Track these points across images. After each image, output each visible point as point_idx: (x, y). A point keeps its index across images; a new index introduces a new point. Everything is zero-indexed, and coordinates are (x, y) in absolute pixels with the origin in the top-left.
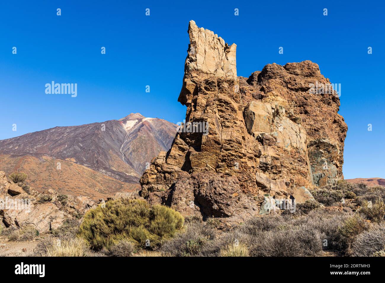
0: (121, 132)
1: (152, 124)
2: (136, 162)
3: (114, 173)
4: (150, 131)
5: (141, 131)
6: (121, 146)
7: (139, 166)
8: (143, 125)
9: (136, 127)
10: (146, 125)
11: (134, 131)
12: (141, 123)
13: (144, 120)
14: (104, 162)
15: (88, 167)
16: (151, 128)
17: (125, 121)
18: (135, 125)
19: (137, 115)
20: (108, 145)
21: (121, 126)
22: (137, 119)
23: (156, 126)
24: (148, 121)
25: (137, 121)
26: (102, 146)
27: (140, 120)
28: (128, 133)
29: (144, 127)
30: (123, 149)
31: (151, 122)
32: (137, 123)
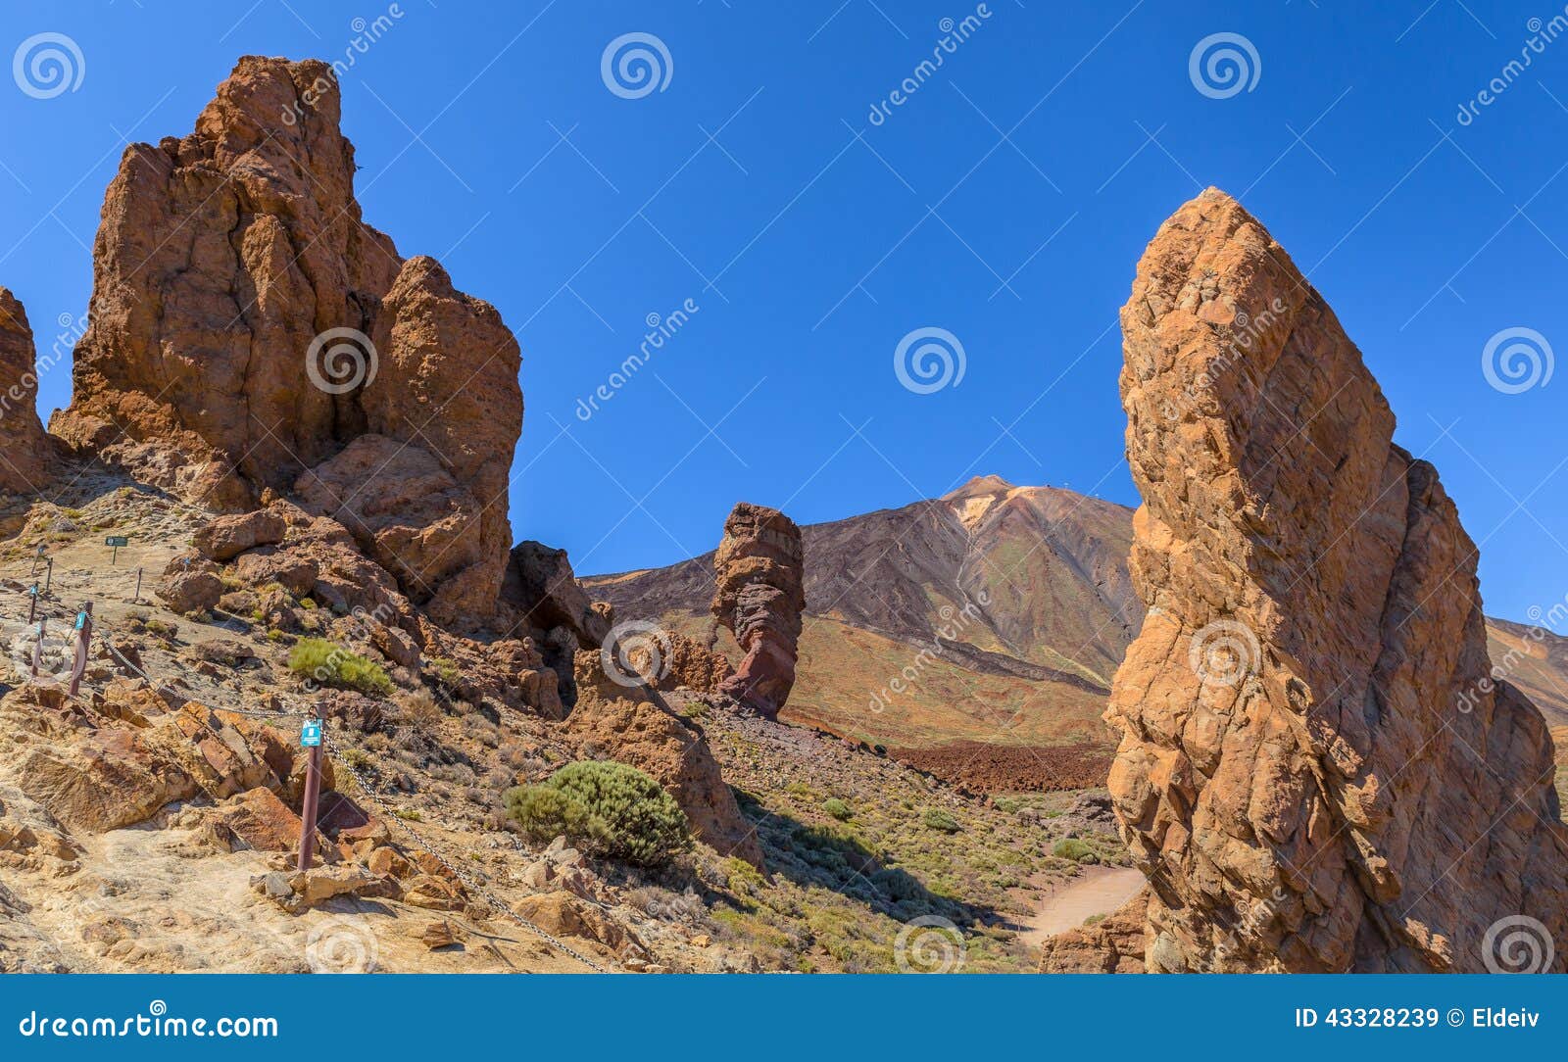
0: (953, 532)
1: (1036, 504)
2: (1002, 615)
3: (948, 648)
4: (1031, 524)
5: (1008, 525)
6: (958, 569)
7: (1011, 625)
8: (1009, 510)
9: (994, 516)
10: (1018, 509)
11: (988, 528)
12: (1005, 502)
13: (1012, 494)
14: (917, 618)
15: (879, 633)
16: (1035, 516)
17: (960, 501)
18: (988, 511)
19: (991, 482)
20: (922, 569)
21: (951, 515)
22: (994, 493)
23: (1046, 510)
24: (1024, 496)
25: (992, 498)
26: (907, 574)
27: (1000, 495)
28: (972, 535)
29: (1015, 515)
30: (963, 579)
31: (1031, 498)
32: (994, 504)
